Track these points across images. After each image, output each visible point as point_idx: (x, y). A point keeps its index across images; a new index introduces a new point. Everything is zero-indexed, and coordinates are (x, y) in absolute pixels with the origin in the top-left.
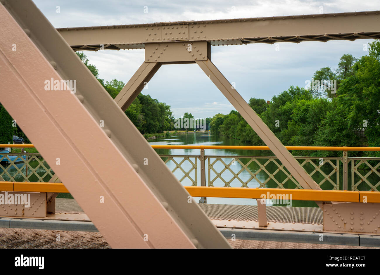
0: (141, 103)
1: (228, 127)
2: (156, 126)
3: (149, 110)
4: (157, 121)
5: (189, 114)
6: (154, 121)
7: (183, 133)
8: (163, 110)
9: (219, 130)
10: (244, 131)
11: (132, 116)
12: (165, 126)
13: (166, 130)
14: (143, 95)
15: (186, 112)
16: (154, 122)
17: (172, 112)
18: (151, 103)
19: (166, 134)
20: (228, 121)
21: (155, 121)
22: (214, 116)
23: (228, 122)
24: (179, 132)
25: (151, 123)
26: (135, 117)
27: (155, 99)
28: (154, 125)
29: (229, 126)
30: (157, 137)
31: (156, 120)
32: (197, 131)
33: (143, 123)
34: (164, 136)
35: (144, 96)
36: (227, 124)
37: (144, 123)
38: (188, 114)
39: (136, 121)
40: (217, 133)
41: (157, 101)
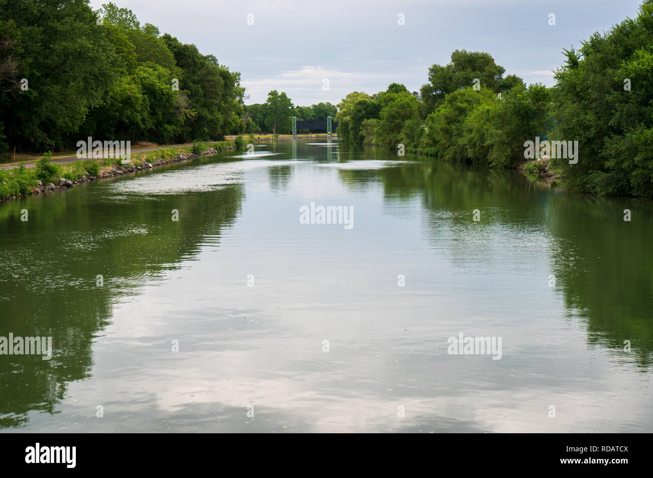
0: (177, 65)
1: (393, 124)
2: (215, 124)
3: (197, 84)
4: (216, 110)
5: (280, 94)
6: (209, 110)
7: (267, 139)
8: (228, 83)
9: (363, 133)
10: (455, 132)
11: (161, 98)
12: (230, 123)
13: (234, 133)
14: (183, 44)
15: (273, 90)
16: (211, 112)
17: (244, 90)
18: (201, 64)
19: (236, 143)
20: (395, 108)
21: (213, 111)
22: (345, 98)
23: (393, 113)
24: (258, 138)
25: (204, 115)
26: (167, 100)
27: (210, 54)
28: (212, 121)
29: (397, 121)
30: (219, 150)
31: (215, 108)
32: (298, 136)
33: (188, 115)
34: (232, 147)
35: (184, 46)
36: (392, 117)
37: (190, 115)
38: (276, 94)
39: (172, 110)
40: (355, 139)
41: (214, 59)
